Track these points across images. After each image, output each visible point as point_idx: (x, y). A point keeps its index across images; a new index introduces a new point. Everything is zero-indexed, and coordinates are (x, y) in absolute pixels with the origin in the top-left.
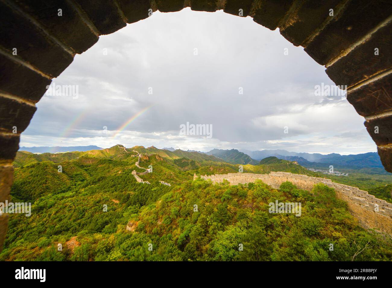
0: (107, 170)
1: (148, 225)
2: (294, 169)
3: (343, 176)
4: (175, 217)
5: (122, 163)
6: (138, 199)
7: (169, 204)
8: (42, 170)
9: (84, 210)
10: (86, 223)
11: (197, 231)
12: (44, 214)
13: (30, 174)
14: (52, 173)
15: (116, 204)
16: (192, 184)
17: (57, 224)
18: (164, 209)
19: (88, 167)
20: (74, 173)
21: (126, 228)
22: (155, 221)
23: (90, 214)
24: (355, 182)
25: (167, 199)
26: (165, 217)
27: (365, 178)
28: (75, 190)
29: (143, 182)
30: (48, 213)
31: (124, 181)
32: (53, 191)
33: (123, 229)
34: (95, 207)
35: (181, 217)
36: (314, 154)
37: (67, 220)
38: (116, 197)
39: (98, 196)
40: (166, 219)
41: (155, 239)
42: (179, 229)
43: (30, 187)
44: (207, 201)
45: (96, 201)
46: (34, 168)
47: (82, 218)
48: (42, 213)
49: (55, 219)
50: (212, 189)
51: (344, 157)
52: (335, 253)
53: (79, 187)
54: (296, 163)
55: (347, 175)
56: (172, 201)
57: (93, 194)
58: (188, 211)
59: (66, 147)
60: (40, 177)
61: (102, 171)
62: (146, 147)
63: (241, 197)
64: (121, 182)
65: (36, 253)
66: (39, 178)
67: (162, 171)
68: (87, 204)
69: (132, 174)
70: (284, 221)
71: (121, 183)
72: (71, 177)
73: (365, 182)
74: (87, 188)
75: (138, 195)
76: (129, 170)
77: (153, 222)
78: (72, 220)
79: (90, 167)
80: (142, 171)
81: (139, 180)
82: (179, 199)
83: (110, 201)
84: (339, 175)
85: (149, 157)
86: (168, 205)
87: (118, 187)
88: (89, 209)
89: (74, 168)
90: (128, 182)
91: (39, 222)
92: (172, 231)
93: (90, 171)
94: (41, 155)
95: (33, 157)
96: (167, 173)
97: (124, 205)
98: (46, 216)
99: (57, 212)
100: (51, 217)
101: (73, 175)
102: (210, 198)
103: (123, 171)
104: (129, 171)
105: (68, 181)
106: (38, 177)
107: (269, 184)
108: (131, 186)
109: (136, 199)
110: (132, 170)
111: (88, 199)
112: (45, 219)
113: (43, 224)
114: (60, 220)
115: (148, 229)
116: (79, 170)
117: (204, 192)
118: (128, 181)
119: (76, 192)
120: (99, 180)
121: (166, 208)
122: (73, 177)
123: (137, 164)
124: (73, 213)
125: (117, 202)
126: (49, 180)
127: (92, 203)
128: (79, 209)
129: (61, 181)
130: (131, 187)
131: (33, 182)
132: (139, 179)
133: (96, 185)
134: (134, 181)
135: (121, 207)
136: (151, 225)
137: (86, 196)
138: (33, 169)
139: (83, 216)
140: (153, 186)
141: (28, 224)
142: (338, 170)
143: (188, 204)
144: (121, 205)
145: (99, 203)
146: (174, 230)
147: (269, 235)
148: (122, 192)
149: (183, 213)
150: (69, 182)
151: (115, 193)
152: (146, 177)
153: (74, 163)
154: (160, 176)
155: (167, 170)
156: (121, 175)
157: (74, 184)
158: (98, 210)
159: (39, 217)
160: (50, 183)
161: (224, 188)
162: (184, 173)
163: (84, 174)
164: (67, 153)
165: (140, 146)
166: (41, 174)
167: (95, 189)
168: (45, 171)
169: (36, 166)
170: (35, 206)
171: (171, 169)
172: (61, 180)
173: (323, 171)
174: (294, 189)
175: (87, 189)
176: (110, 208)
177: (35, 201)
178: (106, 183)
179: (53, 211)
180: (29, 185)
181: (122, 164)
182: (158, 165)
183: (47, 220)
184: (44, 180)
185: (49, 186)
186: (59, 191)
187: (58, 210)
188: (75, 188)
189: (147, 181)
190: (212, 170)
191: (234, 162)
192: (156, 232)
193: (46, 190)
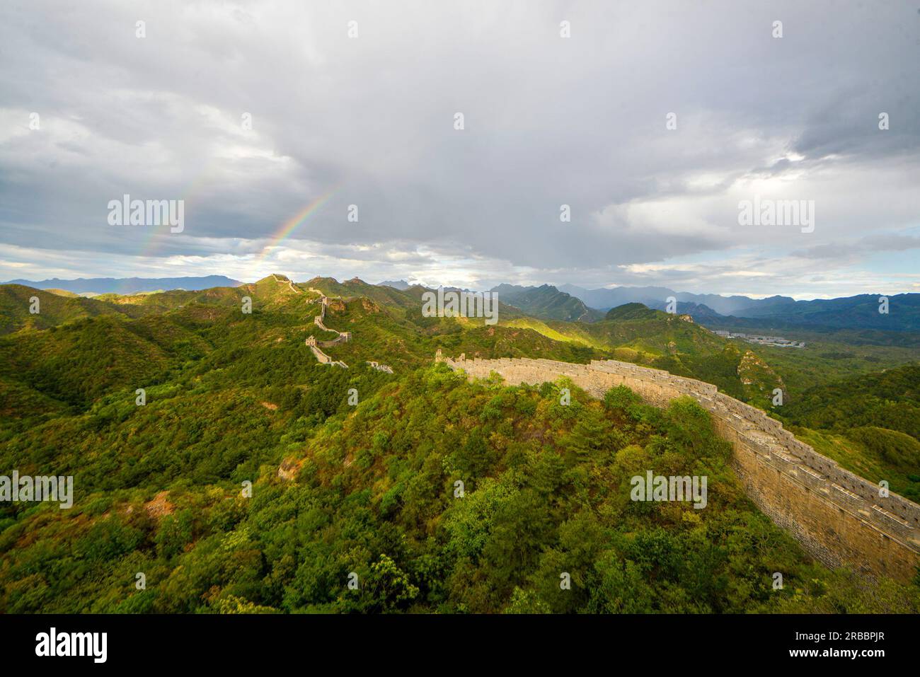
0: (251, 335)
1: (324, 469)
2: (682, 332)
3: (793, 349)
4: (381, 452)
5: (284, 318)
6: (319, 402)
7: (371, 423)
8: (99, 336)
9: (200, 425)
10: (200, 455)
11: (417, 488)
12: (112, 434)
13: (74, 345)
14: (124, 342)
15: (272, 412)
16: (423, 379)
17: (144, 455)
18: (358, 435)
19: (206, 327)
20: (176, 341)
21: (277, 474)
22: (338, 459)
23: (213, 433)
24: (817, 363)
25: (368, 410)
26: (359, 451)
27: (841, 352)
28: (180, 379)
29: (333, 364)
30: (122, 432)
31: (290, 360)
32: (131, 381)
33: (271, 474)
34: (225, 419)
35: (393, 453)
36: (734, 297)
37: (163, 447)
38: (270, 397)
39: (231, 395)
40: (361, 457)
41: (331, 501)
42: (388, 479)
43: (77, 374)
44: (449, 420)
45: (226, 406)
46: (81, 330)
47: (197, 442)
48: (108, 432)
49: (138, 444)
50: (465, 394)
51: (802, 303)
52: (669, 562)
53: (188, 373)
54: (688, 318)
55: (802, 345)
56: (378, 416)
57: (219, 390)
58: (408, 440)
59: (155, 280)
60: (98, 351)
61: (240, 338)
62: (341, 281)
63: (522, 413)
64: (281, 363)
65: (82, 526)
66: (95, 354)
67: (376, 336)
68: (205, 412)
69: (307, 344)
70: (598, 477)
71: (282, 365)
72: (170, 351)
73: (839, 363)
74: (206, 375)
75: (318, 394)
76: (301, 335)
77: (335, 461)
78: (175, 445)
79: (211, 326)
80: (329, 338)
81: (323, 359)
82: (392, 413)
83: (258, 406)
84: (784, 345)
85: (346, 305)
86: (367, 427)
87: (274, 373)
88: (211, 423)
89: (173, 329)
90: (297, 363)
91: (103, 450)
92: (373, 483)
93: (212, 336)
94: (96, 300)
95: (79, 304)
96: (388, 340)
97: (289, 413)
98: (117, 438)
99: (140, 430)
100: (128, 440)
101: (174, 346)
102: (457, 413)
103: (288, 338)
104: (302, 338)
105: (162, 360)
106: (93, 351)
107: (585, 388)
108: (304, 372)
109: (315, 401)
110: (307, 335)
111: (207, 402)
112: (115, 444)
113: (111, 455)
114: (150, 446)
115: (323, 476)
116: (187, 335)
117: (447, 397)
118: (298, 360)
119: (184, 383)
120: (233, 358)
121: (364, 433)
122: (173, 351)
123: (318, 321)
124: (177, 430)
125: (274, 407)
126: (120, 358)
127: (216, 410)
128: (189, 422)
129: (147, 359)
130: (304, 374)
131: (83, 362)
132: (322, 357)
133: (227, 369)
134: (310, 360)
135: (282, 418)
136: (329, 468)
137: (202, 395)
138: (78, 333)
139: (200, 438)
140: (353, 374)
141: (80, 453)
142: (782, 336)
143: (410, 423)
144: (281, 415)
145: (233, 410)
146: (377, 480)
147: (559, 506)
148: (283, 385)
149: (398, 444)
150: (165, 363)
151: (268, 388)
152: (339, 351)
153: (172, 318)
154: (372, 347)
155: (389, 335)
156: (280, 347)
157: (176, 366)
158: (231, 425)
159: (102, 439)
160: (123, 364)
161: (490, 392)
162: (429, 341)
163: (199, 343)
164: (157, 294)
165: (327, 278)
166: (99, 344)
167: (226, 377)
168: (106, 338)
169: (86, 326)
170: (90, 416)
171: (397, 333)
172: (146, 357)
173: (749, 336)
174: (634, 404)
175: (208, 377)
176: (257, 420)
177: (92, 404)
178: (248, 365)
179: (132, 427)
180: (75, 369)
181: (284, 320)
182: (369, 323)
183: (120, 446)
184: (108, 359)
185: (122, 370)
186: (146, 382)
187: (143, 426)
188: (181, 374)
189: (341, 361)
190: (492, 334)
191: (546, 315)
192: (340, 484)
193: (116, 380)
